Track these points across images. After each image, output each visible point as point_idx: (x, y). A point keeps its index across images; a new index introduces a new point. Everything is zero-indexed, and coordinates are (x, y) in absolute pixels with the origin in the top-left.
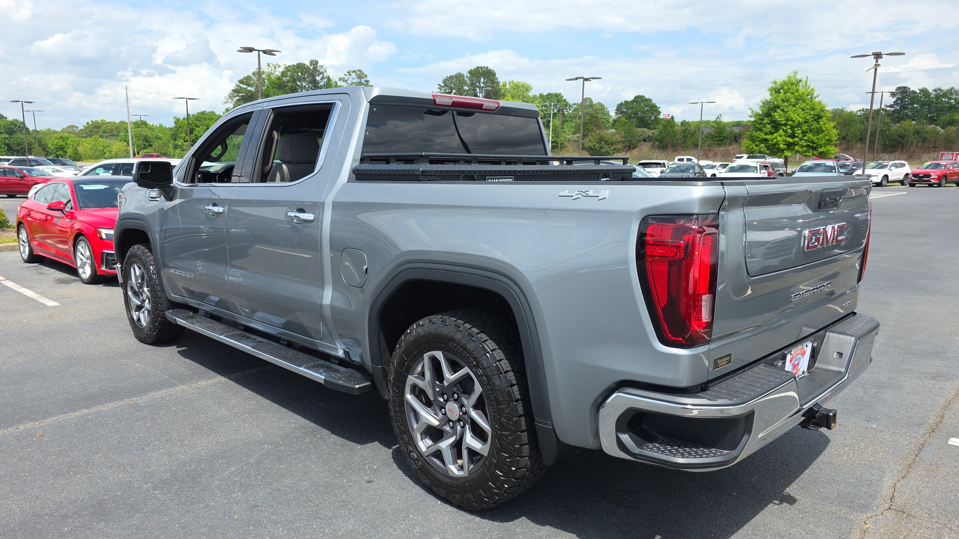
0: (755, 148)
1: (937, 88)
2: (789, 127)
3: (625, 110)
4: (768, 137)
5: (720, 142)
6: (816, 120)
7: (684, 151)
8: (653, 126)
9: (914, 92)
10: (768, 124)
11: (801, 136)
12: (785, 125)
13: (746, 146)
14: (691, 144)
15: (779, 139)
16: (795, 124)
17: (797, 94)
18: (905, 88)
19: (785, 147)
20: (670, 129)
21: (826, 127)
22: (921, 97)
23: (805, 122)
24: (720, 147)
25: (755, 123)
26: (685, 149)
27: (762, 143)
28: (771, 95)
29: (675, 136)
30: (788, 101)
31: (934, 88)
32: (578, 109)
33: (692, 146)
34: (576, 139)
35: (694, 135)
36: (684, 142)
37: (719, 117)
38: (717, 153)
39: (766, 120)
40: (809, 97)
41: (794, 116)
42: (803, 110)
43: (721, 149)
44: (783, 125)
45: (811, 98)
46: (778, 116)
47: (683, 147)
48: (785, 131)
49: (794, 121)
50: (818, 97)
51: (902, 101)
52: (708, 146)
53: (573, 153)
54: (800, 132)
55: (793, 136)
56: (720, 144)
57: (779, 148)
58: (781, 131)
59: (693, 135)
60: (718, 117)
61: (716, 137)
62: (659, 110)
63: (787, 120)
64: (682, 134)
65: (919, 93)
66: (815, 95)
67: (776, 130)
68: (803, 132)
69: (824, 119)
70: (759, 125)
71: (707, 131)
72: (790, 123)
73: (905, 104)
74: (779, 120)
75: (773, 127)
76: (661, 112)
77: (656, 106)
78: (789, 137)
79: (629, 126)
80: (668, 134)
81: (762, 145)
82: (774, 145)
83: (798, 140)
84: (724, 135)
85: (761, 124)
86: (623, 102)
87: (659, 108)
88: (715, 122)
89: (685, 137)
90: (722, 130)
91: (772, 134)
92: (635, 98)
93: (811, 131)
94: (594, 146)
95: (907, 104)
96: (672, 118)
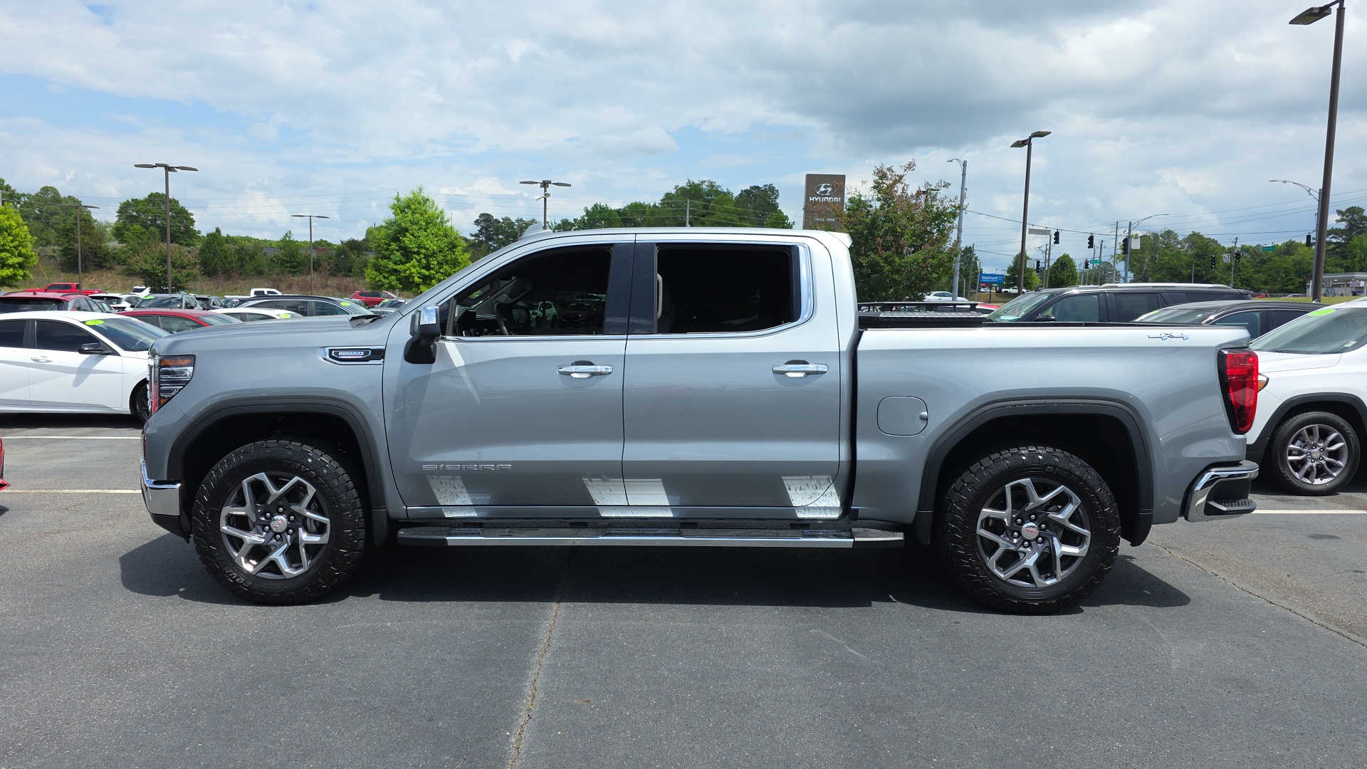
0: (383, 280)
1: (520, 218)
2: (422, 256)
3: (135, 214)
4: (399, 267)
5: (294, 270)
6: (450, 249)
7: (243, 279)
8: (185, 241)
9: (497, 221)
10: (397, 250)
11: (437, 268)
12: (418, 253)
13: (371, 278)
14: (252, 271)
15: (413, 270)
16: (429, 253)
17: (426, 216)
18: (489, 215)
19: (421, 280)
20: (217, 247)
21: (461, 259)
22: (505, 227)
23: (440, 251)
24: (294, 276)
25: (379, 249)
26: (243, 277)
27: (392, 275)
28: (396, 214)
29: (226, 258)
30: (417, 224)
31: (516, 218)
32: (31, 204)
33: (254, 272)
34: (50, 254)
35: (254, 258)
36: (241, 267)
37: (289, 234)
38: (292, 284)
39: (394, 246)
40: (439, 220)
41: (428, 244)
42: (436, 237)
43: (296, 278)
44: (415, 253)
45: (442, 222)
46: (407, 241)
47: (241, 274)
48: (419, 261)
49: (427, 249)
50: (448, 221)
51: (487, 231)
52: (278, 274)
53: (48, 276)
54: (435, 263)
55: (428, 267)
56: (294, 272)
57: (413, 281)
58: (414, 260)
59: (252, 257)
60: (287, 235)
61: (287, 262)
62: (191, 217)
63: (419, 247)
64: (237, 256)
65: (503, 223)
66: (445, 219)
67: (407, 259)
68: (439, 263)
69: (460, 248)
70: (385, 251)
71: (271, 254)
72: (424, 251)
73: (490, 235)
74: (411, 246)
75: (402, 255)
76: (194, 221)
77: (187, 212)
78: (424, 268)
79: (148, 238)
80: (214, 255)
81: (393, 277)
82: (407, 278)
83: (435, 273)
84: (299, 260)
85: (387, 250)
86: (130, 201)
87: (192, 215)
88: (284, 241)
89: (240, 259)
90: (294, 253)
91: (403, 263)
92: (150, 196)
93: (447, 262)
94: (154, 269)
95: (492, 235)
96: (218, 230)
